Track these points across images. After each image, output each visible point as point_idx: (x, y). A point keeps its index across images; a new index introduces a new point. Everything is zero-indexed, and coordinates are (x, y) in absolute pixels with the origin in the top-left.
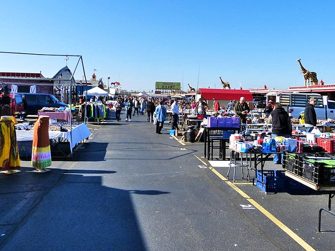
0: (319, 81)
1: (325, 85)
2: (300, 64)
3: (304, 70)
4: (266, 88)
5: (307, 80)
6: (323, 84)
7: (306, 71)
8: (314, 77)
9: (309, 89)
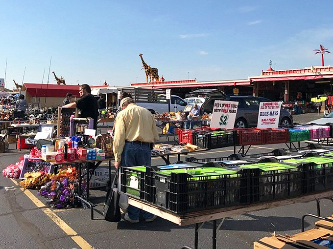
0: (160, 78)
1: (165, 81)
2: (142, 59)
3: (146, 66)
4: (106, 85)
5: (149, 77)
6: (163, 81)
7: (148, 66)
8: (155, 73)
9: (151, 85)
